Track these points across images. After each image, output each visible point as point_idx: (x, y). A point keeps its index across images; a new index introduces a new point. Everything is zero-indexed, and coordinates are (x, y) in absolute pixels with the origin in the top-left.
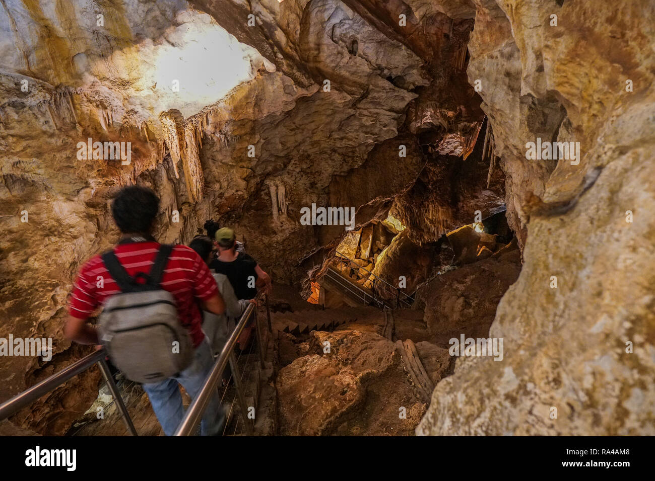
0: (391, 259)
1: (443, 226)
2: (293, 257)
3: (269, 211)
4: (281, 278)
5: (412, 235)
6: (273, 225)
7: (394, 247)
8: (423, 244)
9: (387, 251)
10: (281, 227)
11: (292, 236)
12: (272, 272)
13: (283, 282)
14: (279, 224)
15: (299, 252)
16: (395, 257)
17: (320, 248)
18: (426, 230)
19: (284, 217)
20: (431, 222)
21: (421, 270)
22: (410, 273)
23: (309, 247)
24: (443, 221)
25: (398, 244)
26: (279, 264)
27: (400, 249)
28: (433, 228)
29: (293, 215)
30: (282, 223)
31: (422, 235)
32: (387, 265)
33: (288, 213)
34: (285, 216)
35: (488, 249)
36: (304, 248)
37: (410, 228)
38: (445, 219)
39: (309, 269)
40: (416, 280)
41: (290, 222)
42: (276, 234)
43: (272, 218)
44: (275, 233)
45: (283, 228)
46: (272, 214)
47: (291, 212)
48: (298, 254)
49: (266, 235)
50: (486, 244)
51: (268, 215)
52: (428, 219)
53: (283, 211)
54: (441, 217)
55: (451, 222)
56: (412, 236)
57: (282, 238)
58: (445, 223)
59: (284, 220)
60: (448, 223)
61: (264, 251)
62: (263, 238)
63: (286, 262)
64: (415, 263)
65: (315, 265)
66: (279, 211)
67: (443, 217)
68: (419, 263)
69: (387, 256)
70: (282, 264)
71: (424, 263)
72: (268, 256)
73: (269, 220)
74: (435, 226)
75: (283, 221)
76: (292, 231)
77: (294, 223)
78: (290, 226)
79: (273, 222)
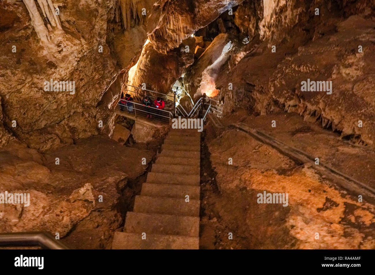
0: (144, 71)
1: (184, 32)
2: (91, 97)
3: (27, 28)
4: (85, 131)
5: (158, 46)
6: (45, 52)
7: (143, 61)
8: (167, 52)
9: (139, 66)
10: (60, 52)
11: (82, 64)
12: (69, 127)
13: (89, 134)
14: (55, 49)
15: (97, 86)
16: (147, 69)
17: (120, 72)
18: (169, 40)
19: (59, 35)
20: (173, 31)
21: (171, 73)
22: (163, 78)
23: (109, 75)
24: (183, 28)
25: (147, 58)
26: (74, 112)
27: (150, 61)
28: (174, 36)
29: (73, 30)
30: (59, 46)
31: (167, 44)
32: (142, 76)
33: (63, 27)
34: (59, 31)
35: (200, 47)
36: (103, 77)
37: (156, 41)
38: (185, 25)
39: (108, 104)
40: (169, 81)
41: (72, 42)
42: (56, 67)
43: (38, 41)
44: (52, 65)
45: (63, 54)
46: (34, 34)
47: (67, 25)
48: (96, 89)
49: (37, 72)
50: (199, 44)
51: (27, 38)
52: (169, 29)
53: (53, 24)
54: (181, 25)
55: (190, 27)
56: (158, 48)
57: (68, 71)
58: (185, 30)
59: (60, 38)
60: (188, 28)
61: (45, 101)
62: (36, 80)
63: (83, 106)
64: (164, 68)
65: (114, 96)
66: (46, 25)
67: (183, 24)
68: (168, 68)
69: (140, 69)
70: (80, 110)
71: (171, 66)
72: (55, 107)
73: (33, 46)
74: (177, 34)
75: (61, 43)
76: (80, 56)
77: (78, 42)
78: (75, 48)
79: (42, 48)
